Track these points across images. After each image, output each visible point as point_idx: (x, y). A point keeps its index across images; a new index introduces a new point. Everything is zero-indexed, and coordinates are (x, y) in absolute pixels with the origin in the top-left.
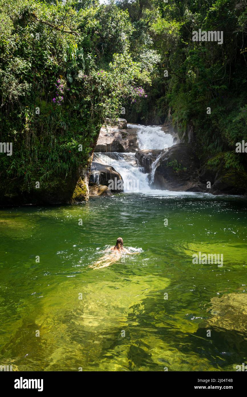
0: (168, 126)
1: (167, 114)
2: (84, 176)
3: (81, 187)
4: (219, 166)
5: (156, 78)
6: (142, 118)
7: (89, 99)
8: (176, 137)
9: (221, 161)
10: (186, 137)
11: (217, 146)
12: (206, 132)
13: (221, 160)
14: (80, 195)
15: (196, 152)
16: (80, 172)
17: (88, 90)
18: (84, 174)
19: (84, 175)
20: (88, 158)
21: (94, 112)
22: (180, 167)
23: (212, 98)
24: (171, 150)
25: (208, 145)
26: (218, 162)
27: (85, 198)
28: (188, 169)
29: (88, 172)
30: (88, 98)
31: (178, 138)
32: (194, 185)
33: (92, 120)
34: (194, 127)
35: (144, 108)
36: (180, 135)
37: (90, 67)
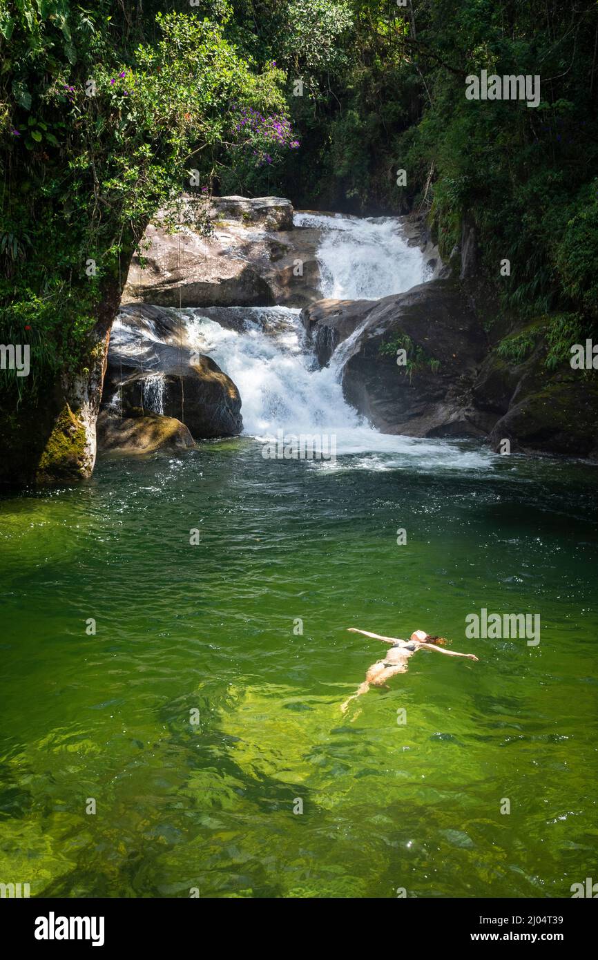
0: (419, 219)
1: (425, 179)
2: (79, 399)
3: (67, 435)
4: (531, 360)
5: (399, 65)
6: (350, 194)
7: (85, 165)
8: (435, 257)
9: (537, 343)
10: (456, 262)
11: (538, 292)
12: (510, 246)
13: (537, 338)
14: (65, 458)
15: (479, 311)
16: (66, 387)
17: (85, 133)
18: (78, 394)
19: (79, 396)
20: (93, 345)
21: (101, 203)
22: (418, 356)
23: (532, 139)
24: (401, 304)
25: (514, 289)
26: (528, 348)
27: (79, 467)
28: (443, 363)
29: (94, 386)
30: (83, 162)
31: (439, 259)
32: (454, 416)
33: (93, 231)
34: (477, 232)
35: (357, 163)
36: (444, 253)
37: (90, 57)
